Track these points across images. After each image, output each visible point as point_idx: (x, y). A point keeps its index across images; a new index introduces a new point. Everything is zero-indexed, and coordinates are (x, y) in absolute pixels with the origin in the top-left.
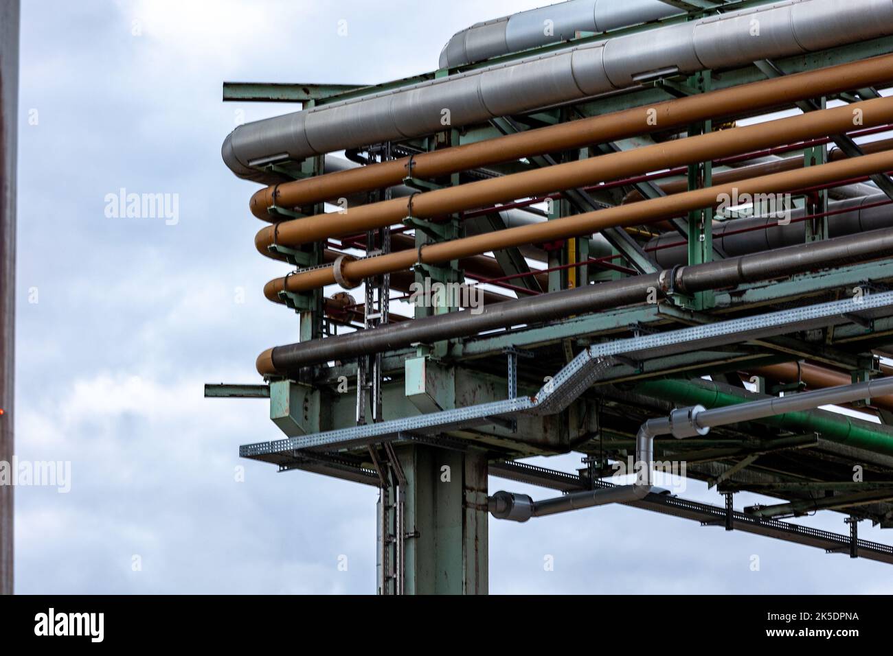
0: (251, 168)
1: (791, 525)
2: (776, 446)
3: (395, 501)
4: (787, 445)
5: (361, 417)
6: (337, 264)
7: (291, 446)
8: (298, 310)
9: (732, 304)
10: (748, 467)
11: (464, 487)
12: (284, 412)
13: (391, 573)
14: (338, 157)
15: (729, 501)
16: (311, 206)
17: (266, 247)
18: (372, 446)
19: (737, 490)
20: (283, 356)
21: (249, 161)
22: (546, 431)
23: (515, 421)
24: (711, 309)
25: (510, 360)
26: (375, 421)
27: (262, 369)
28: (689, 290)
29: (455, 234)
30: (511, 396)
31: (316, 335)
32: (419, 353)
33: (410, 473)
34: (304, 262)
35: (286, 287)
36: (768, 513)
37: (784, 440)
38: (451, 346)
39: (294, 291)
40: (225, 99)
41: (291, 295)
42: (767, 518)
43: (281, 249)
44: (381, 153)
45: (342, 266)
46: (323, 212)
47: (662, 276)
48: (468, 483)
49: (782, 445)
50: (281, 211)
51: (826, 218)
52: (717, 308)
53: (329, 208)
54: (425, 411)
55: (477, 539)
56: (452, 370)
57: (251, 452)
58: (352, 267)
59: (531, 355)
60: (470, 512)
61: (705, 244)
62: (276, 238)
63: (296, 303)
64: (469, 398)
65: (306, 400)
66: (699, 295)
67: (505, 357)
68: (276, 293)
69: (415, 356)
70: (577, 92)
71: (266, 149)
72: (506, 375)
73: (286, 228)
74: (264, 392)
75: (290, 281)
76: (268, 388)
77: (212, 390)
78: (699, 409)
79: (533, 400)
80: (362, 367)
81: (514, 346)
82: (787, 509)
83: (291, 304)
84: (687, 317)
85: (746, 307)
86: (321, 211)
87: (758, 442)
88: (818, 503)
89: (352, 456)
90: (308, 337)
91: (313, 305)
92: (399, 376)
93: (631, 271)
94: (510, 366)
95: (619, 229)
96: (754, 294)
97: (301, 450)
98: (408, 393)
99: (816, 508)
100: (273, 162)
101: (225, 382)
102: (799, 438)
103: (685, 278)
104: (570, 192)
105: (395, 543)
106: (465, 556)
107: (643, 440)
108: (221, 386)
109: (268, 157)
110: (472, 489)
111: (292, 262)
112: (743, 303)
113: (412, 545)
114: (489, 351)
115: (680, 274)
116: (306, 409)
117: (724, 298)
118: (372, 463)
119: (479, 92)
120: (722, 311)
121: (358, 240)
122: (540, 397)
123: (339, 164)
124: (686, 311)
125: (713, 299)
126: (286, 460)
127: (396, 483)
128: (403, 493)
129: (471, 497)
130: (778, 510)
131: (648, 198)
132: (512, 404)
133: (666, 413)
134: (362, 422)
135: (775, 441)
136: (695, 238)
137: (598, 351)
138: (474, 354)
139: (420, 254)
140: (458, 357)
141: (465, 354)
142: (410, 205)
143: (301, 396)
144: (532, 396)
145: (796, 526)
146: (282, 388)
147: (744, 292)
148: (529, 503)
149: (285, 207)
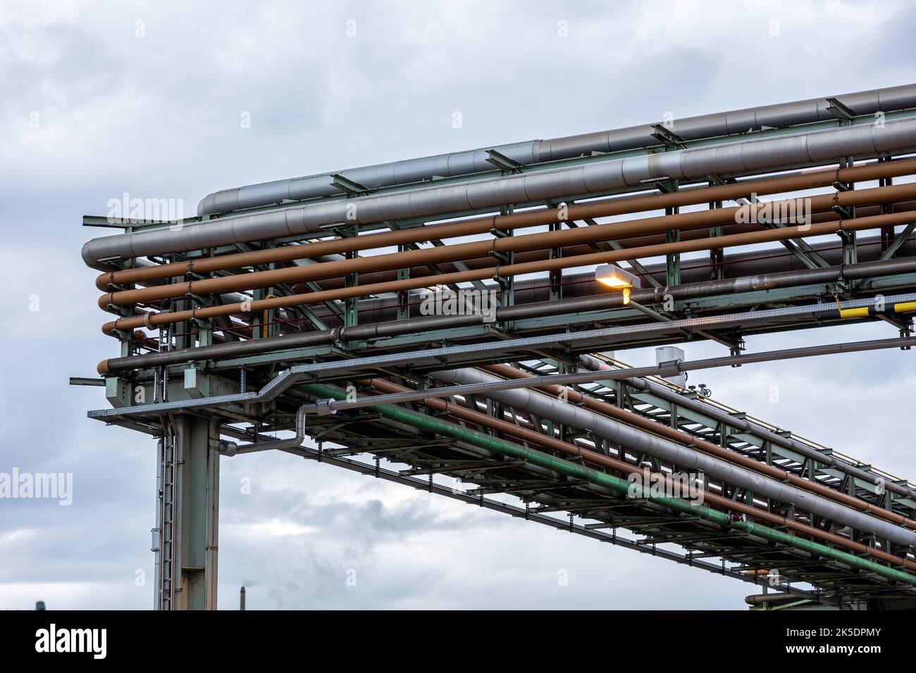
0: (99, 262)
1: (349, 460)
2: (357, 420)
3: (173, 444)
4: (363, 419)
5: (156, 398)
6: (146, 317)
7: (115, 413)
8: (121, 339)
9: (368, 348)
10: (337, 430)
11: (209, 438)
12: (114, 394)
13: (169, 482)
14: (144, 259)
15: (320, 446)
16: (129, 285)
17: (104, 305)
18: (161, 414)
19: (324, 441)
20: (114, 364)
21: (98, 259)
22: (250, 409)
23: (244, 405)
24: (356, 350)
25: (242, 372)
26: (164, 401)
27: (100, 370)
28: (346, 340)
29: (211, 303)
30: (242, 391)
31: (130, 354)
32: (192, 366)
33: (180, 429)
34: (125, 314)
35: (116, 327)
36: (335, 453)
37: (361, 417)
38: (208, 363)
39: (119, 329)
40: (84, 225)
41: (118, 332)
42: (336, 456)
43: (114, 307)
44: (170, 258)
45: (149, 317)
46: (135, 289)
47: (332, 332)
48: (211, 436)
49: (360, 419)
50: (115, 286)
51: (409, 307)
52: (360, 350)
53: (137, 286)
54: (194, 397)
55: (214, 465)
56: (208, 376)
57: (93, 415)
58: (154, 318)
59: (252, 370)
60: (211, 451)
61: (354, 316)
62: (112, 301)
63: (121, 336)
64: (215, 391)
65: (124, 388)
66: (350, 342)
67: (239, 371)
68: (109, 330)
69: (190, 368)
70: (289, 233)
71: (109, 253)
72: (239, 381)
73: (117, 296)
74: (102, 383)
75: (118, 324)
76: (104, 381)
77: (74, 381)
78: (332, 400)
79: (257, 394)
80: (158, 372)
81: (245, 365)
82: (346, 451)
83: (117, 336)
84: (344, 354)
85: (376, 350)
86: (134, 288)
87: (348, 417)
88: (365, 448)
89: (147, 419)
90: (126, 355)
91: (129, 337)
92: (181, 377)
93: (310, 328)
94: (242, 375)
95: (305, 305)
96: (380, 344)
97: (122, 415)
98: (185, 387)
99: (363, 451)
100: (111, 260)
101: (81, 377)
102: (370, 416)
103: (345, 333)
104: (278, 285)
105: (172, 467)
106: (208, 474)
107: (300, 415)
108: (79, 379)
109: (110, 257)
110: (213, 439)
111: (119, 314)
112: (374, 348)
113: (181, 467)
114: (229, 366)
115: (342, 331)
116: (124, 393)
117: (364, 345)
118: (161, 424)
119: (233, 229)
120: (362, 351)
121: (153, 303)
122: (263, 392)
123: (144, 263)
124: (345, 351)
125: (358, 345)
126: (111, 420)
127: (173, 434)
128: (177, 440)
129: (212, 443)
130: (341, 452)
131: (313, 291)
132: (244, 396)
133: (314, 402)
134: (156, 402)
135: (357, 417)
136: (348, 312)
137: (297, 369)
138: (221, 368)
139: (194, 314)
140: (212, 369)
141: (215, 368)
142: (190, 287)
143: (122, 385)
144: (257, 391)
145: (350, 460)
146: (113, 382)
147: (375, 342)
148: (234, 446)
149: (117, 284)
